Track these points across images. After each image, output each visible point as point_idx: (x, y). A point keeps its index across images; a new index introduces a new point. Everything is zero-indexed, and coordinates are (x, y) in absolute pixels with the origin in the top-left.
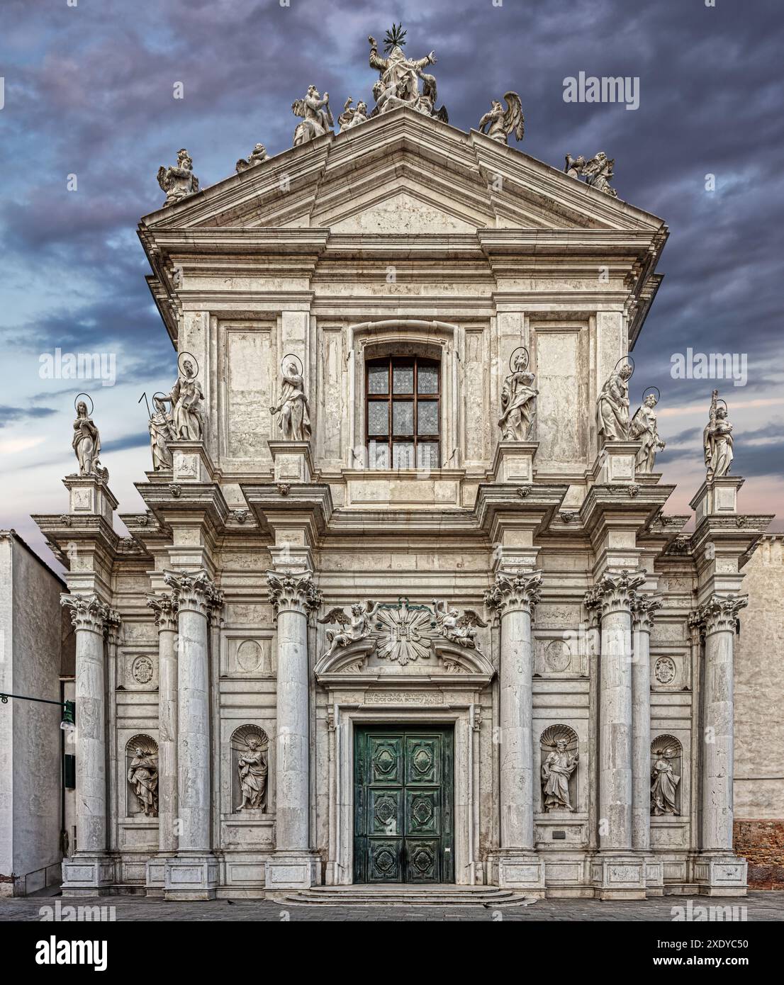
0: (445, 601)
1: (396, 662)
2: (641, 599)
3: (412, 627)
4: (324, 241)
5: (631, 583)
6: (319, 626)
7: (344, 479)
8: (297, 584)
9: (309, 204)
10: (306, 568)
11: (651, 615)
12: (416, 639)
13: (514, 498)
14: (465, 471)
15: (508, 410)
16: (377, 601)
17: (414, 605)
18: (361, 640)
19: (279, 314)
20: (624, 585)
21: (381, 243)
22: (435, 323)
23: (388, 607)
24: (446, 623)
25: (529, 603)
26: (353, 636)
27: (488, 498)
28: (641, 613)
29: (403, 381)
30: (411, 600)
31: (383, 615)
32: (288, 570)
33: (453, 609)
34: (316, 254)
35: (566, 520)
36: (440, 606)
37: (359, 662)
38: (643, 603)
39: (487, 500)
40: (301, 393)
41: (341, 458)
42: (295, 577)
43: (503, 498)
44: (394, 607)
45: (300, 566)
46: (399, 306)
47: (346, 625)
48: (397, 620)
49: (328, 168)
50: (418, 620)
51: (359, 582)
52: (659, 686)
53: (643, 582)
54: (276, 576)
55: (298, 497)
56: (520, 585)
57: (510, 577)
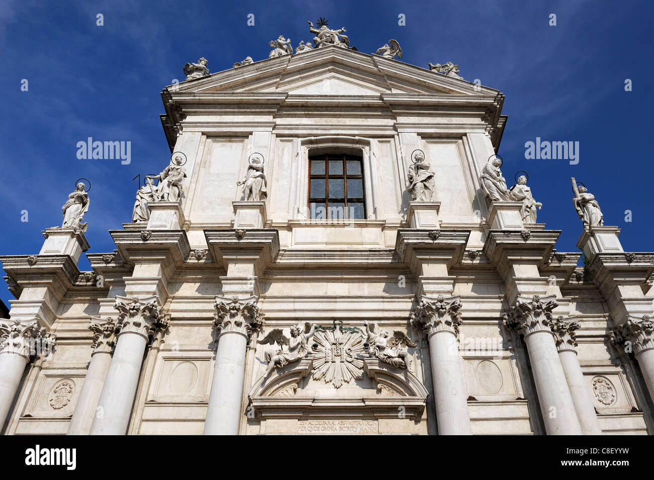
0: (376, 322)
1: (331, 384)
2: (558, 320)
3: (346, 347)
4: (284, 98)
5: (544, 306)
6: (258, 346)
7: (289, 227)
8: (242, 307)
9: (276, 82)
10: (252, 294)
11: (572, 334)
12: (349, 359)
13: (427, 239)
14: (385, 221)
15: (413, 183)
16: (314, 323)
17: (347, 327)
18: (298, 361)
19: (251, 133)
20: (539, 307)
21: (320, 99)
22: (357, 138)
23: (324, 329)
24: (378, 344)
25: (452, 324)
26: (292, 357)
27: (406, 239)
28: (562, 334)
29: (336, 168)
30: (344, 322)
31: (319, 336)
32: (235, 296)
33: (384, 330)
34: (278, 104)
35: (472, 256)
36: (372, 328)
37: (295, 385)
38: (561, 324)
39: (406, 241)
40: (261, 173)
41: (288, 213)
42: (241, 302)
43: (417, 239)
44: (329, 328)
45: (246, 292)
46: (333, 129)
47: (284, 346)
48: (333, 341)
49: (288, 68)
50: (352, 341)
51: (298, 306)
52: (603, 409)
53: (555, 306)
54: (224, 301)
55: (252, 239)
56: (443, 309)
57: (433, 302)
